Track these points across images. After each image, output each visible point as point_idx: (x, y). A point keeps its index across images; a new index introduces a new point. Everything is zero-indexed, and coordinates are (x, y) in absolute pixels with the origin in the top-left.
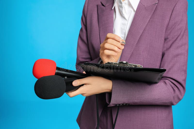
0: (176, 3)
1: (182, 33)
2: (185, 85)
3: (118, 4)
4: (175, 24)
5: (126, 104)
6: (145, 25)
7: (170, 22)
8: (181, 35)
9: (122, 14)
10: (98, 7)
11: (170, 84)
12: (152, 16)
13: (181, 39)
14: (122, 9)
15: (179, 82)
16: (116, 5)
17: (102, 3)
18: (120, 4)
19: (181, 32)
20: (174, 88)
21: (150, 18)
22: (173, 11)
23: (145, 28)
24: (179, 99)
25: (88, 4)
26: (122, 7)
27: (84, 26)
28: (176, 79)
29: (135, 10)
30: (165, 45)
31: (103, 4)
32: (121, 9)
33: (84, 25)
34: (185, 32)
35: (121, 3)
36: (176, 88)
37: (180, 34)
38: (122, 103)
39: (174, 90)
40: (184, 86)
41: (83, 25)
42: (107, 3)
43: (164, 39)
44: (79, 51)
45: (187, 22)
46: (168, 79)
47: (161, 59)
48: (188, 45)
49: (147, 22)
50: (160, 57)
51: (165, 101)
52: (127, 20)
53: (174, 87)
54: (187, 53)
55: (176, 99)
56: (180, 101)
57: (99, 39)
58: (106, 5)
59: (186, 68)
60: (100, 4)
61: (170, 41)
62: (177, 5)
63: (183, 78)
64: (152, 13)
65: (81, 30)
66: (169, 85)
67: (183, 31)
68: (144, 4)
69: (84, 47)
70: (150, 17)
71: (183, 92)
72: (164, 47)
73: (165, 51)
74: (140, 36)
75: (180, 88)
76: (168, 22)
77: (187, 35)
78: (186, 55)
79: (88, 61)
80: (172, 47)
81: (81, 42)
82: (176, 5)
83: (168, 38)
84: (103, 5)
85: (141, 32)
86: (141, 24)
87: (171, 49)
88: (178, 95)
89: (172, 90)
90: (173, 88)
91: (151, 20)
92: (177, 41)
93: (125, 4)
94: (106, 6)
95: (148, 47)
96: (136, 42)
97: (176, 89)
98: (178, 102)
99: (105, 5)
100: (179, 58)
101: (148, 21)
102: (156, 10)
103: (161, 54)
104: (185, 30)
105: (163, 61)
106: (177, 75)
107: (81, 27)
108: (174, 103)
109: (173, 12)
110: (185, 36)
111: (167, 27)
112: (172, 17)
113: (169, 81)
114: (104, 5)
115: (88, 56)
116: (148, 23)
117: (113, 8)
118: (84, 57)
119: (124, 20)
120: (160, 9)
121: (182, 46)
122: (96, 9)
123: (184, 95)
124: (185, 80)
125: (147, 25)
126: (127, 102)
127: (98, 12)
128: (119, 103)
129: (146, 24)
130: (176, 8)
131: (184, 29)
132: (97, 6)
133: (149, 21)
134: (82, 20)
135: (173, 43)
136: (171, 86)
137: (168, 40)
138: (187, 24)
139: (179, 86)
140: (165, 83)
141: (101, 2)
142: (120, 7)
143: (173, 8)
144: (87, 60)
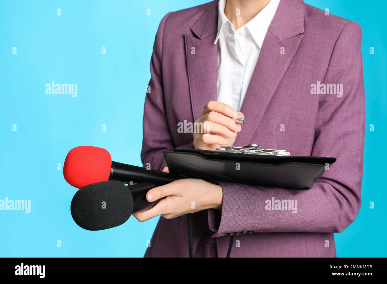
0: (340, 33)
1: (353, 91)
2: (360, 193)
3: (225, 34)
4: (340, 74)
5: (248, 232)
6: (281, 77)
7: (329, 69)
8: (352, 96)
9: (233, 54)
10: (186, 39)
11: (332, 191)
12: (293, 58)
13: (351, 103)
14: (235, 45)
15: (350, 187)
16: (221, 36)
17: (194, 32)
18: (230, 35)
19: (351, 90)
20: (340, 199)
21: (290, 64)
22: (334, 47)
23: (281, 82)
24: (350, 221)
25: (164, 32)
26: (233, 40)
27: (156, 76)
28: (343, 183)
29: (260, 46)
30: (321, 114)
31: (196, 33)
32: (231, 43)
33: (156, 73)
34: (358, 89)
35: (231, 32)
36: (343, 199)
37: (350, 92)
38: (241, 231)
39: (340, 204)
40: (358, 194)
41: (154, 75)
42: (203, 31)
43: (318, 104)
44: (147, 127)
45: (362, 69)
46: (327, 181)
47: (312, 143)
48: (364, 113)
49: (284, 71)
50: (311, 138)
51: (322, 226)
52: (244, 66)
53: (341, 197)
54: (364, 129)
55: (344, 221)
56: (350, 224)
57: (189, 105)
58: (201, 36)
59: (362, 160)
60: (190, 33)
61: (329, 106)
62: (342, 37)
63: (357, 179)
64: (294, 53)
65: (151, 83)
66: (330, 194)
67: (355, 87)
68: (277, 35)
69: (157, 120)
70: (289, 60)
71: (356, 206)
72: (318, 119)
73: (321, 126)
74: (270, 98)
75: (350, 200)
76: (326, 69)
77: (363, 94)
78: (361, 133)
79: (166, 147)
80: (334, 119)
81: (150, 109)
82: (339, 36)
83: (326, 102)
84: (195, 36)
85: (273, 90)
86: (273, 75)
87: (333, 123)
88: (347, 213)
89: (337, 203)
90: (337, 199)
91: (292, 66)
92: (344, 108)
93: (240, 34)
94: (201, 38)
95: (288, 119)
96: (264, 111)
97: (343, 201)
98: (347, 226)
99: (199, 36)
100: (348, 141)
101: (286, 68)
102: (301, 46)
103: (312, 133)
104: (359, 85)
105: (317, 146)
106: (345, 173)
107: (149, 77)
108: (340, 228)
109: (335, 49)
110: (359, 96)
111: (324, 79)
112: (333, 60)
113: (330, 186)
114: (197, 35)
115: (166, 137)
116: (286, 72)
117: (216, 42)
118: (158, 138)
119: (238, 65)
120: (309, 43)
121: (353, 117)
122: (181, 43)
123: (357, 213)
124: (359, 184)
125: (284, 76)
126: (249, 229)
127: (187, 50)
128: (235, 231)
129: (283, 74)
130: (340, 42)
131: (357, 84)
132: (184, 37)
133: (289, 68)
134: (152, 65)
135: (336, 111)
136: (334, 195)
137: (326, 105)
138: (362, 73)
139: (350, 195)
140: (322, 190)
141: (191, 30)
142: (230, 40)
143: (335, 43)
144: (164, 145)
